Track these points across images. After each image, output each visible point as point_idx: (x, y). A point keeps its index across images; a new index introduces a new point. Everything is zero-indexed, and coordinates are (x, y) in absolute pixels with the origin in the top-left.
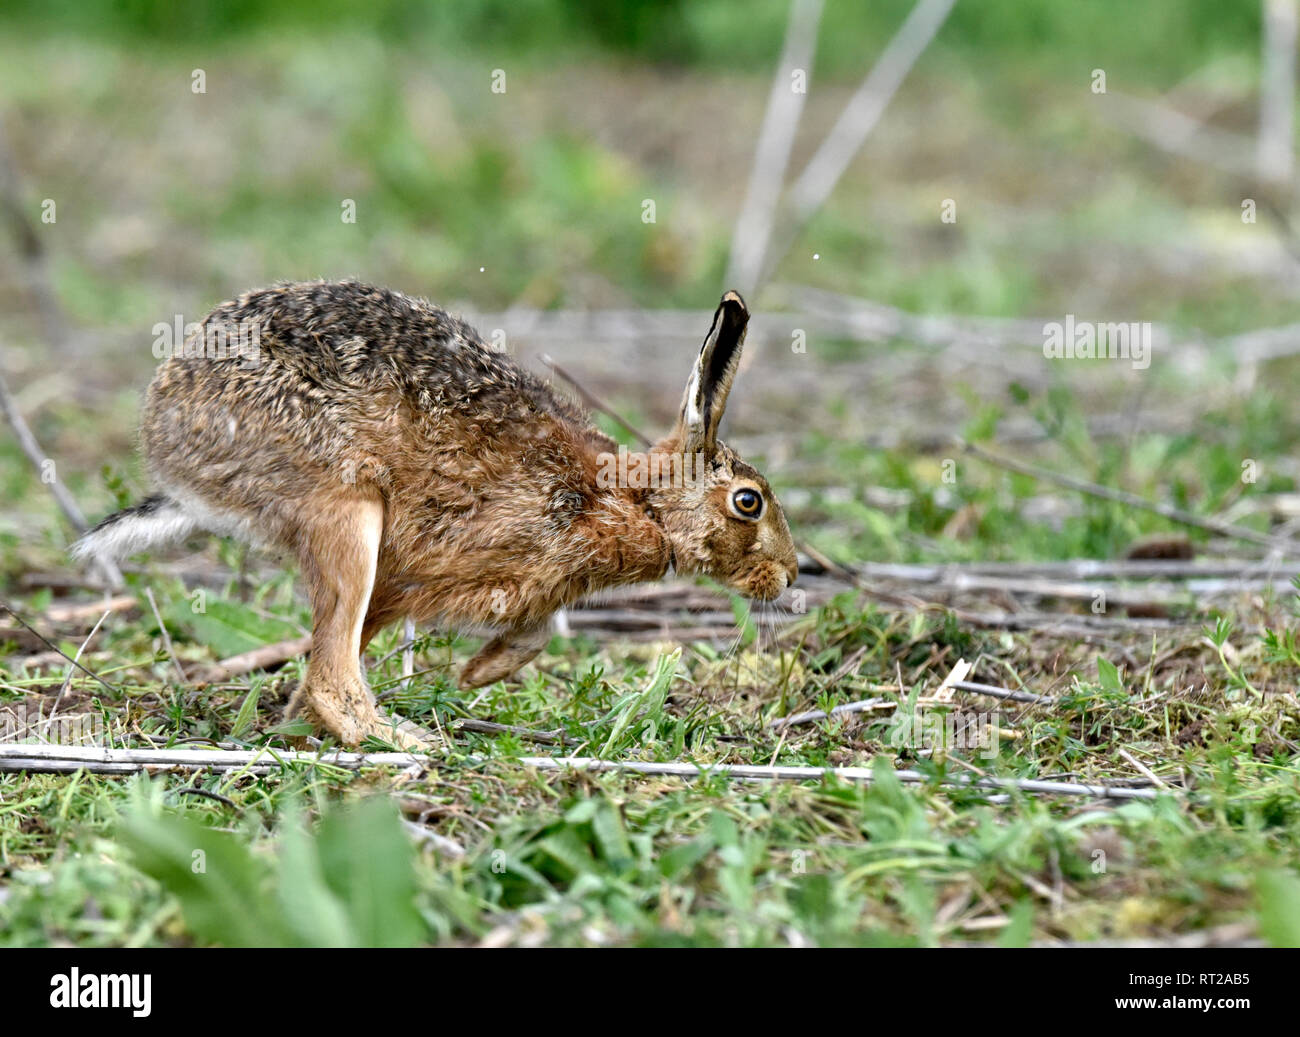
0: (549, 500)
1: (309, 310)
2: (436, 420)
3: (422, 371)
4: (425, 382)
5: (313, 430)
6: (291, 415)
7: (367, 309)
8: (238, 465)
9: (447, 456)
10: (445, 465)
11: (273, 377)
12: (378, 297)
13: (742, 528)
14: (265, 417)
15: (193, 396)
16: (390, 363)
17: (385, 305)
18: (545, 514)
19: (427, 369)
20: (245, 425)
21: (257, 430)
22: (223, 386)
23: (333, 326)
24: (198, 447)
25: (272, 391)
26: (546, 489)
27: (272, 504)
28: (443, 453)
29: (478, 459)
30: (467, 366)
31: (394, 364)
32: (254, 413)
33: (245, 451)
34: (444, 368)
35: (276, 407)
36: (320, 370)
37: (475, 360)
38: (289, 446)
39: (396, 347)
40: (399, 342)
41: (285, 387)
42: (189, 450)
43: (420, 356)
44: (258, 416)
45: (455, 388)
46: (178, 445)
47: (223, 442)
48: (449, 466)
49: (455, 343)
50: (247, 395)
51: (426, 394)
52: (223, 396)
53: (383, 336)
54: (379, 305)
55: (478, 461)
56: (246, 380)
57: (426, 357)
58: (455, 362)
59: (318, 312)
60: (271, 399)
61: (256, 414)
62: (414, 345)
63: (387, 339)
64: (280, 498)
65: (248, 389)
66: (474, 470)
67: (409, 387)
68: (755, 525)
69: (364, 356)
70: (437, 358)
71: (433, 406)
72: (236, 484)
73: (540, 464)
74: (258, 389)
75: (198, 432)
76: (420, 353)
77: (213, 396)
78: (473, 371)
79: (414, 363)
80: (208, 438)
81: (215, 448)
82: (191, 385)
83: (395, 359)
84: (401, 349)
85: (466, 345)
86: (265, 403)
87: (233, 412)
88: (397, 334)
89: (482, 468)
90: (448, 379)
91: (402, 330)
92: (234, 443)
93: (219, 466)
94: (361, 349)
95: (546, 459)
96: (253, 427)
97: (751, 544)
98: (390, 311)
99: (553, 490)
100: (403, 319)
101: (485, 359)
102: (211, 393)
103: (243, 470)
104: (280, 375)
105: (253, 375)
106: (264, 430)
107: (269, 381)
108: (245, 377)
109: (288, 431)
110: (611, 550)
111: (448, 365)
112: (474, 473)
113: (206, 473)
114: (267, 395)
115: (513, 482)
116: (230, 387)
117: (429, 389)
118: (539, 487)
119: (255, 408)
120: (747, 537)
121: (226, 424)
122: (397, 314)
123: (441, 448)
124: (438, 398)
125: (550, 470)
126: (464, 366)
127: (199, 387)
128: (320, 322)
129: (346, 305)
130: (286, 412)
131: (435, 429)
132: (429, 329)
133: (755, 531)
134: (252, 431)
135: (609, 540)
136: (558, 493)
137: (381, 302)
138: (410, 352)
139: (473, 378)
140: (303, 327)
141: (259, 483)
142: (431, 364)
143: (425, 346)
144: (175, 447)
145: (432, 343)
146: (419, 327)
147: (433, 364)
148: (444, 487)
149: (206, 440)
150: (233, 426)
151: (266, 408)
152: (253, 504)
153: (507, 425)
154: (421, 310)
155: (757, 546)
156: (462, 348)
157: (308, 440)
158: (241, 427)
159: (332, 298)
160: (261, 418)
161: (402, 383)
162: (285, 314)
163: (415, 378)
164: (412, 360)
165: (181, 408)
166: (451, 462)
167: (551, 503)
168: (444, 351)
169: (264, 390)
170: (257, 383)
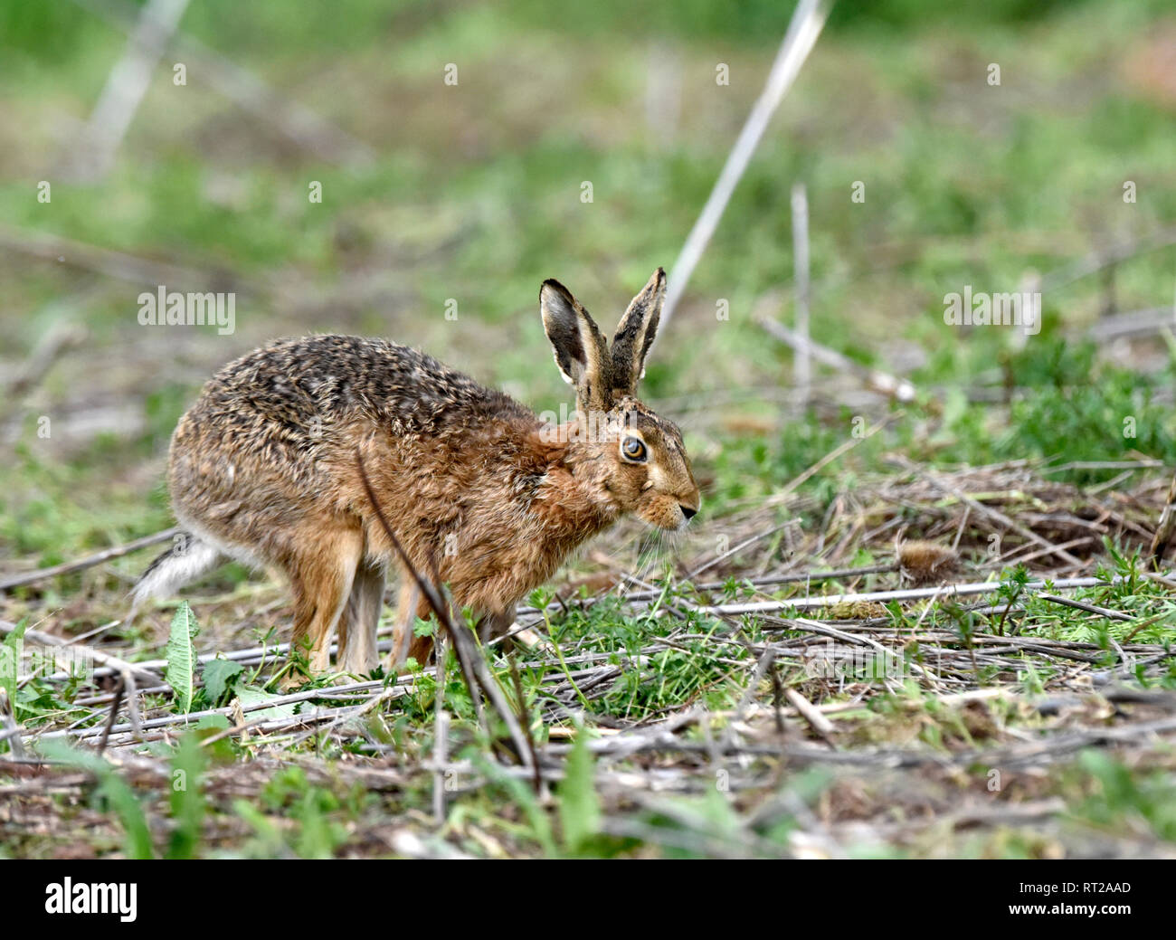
0: (511, 487)
1: (288, 361)
2: (409, 446)
3: (392, 402)
4: (396, 411)
5: (299, 469)
6: (278, 459)
7: (337, 355)
8: (238, 504)
9: (424, 480)
10: (426, 489)
11: (259, 430)
12: (347, 345)
13: (633, 470)
14: (257, 461)
15: (199, 445)
16: (362, 399)
17: (353, 351)
18: (510, 500)
19: (396, 398)
20: (242, 469)
21: (251, 471)
22: (220, 438)
23: (309, 370)
24: (206, 489)
25: (260, 442)
26: (507, 479)
27: (269, 534)
28: (421, 477)
29: (451, 474)
30: (431, 390)
31: (366, 399)
32: (247, 459)
33: (244, 491)
34: (412, 396)
35: (265, 454)
36: (299, 415)
37: (435, 385)
38: (280, 483)
39: (367, 383)
40: (368, 378)
41: (270, 437)
42: (198, 492)
43: (389, 387)
44: (251, 461)
45: (423, 414)
46: (190, 488)
47: (224, 483)
48: (429, 488)
49: (418, 373)
50: (240, 446)
51: (398, 423)
52: (222, 446)
53: (354, 373)
54: (348, 351)
55: (451, 476)
56: (239, 432)
57: (395, 387)
58: (420, 387)
59: (297, 361)
60: (260, 449)
61: (249, 460)
62: (382, 378)
63: (357, 376)
64: (276, 528)
65: (241, 441)
66: (450, 484)
67: (382, 417)
68: (645, 467)
69: (336, 397)
70: (405, 385)
71: (406, 433)
72: (239, 520)
73: (498, 460)
74: (249, 441)
75: (204, 477)
76: (388, 384)
77: (215, 446)
78: (436, 393)
79: (384, 395)
80: (212, 482)
81: (218, 491)
82: (197, 436)
83: (366, 394)
84: (370, 384)
85: (425, 375)
86: (255, 451)
87: (231, 460)
88: (367, 371)
89: (456, 481)
90: (416, 407)
91: (370, 367)
92: (234, 485)
93: (223, 506)
94: (332, 391)
95: (503, 454)
96: (246, 470)
97: (643, 483)
98: (358, 354)
99: (513, 477)
100: (370, 359)
101: (443, 384)
102: (212, 443)
103: (244, 507)
104: (265, 428)
105: (244, 427)
106: (257, 472)
107: (257, 434)
108: (237, 430)
109: (277, 471)
110: (558, 516)
111: (414, 391)
112: (450, 487)
113: (213, 513)
114: (256, 445)
115: (480, 485)
116: (226, 437)
117: (400, 418)
118: (500, 481)
119: (247, 454)
120: (638, 478)
121: (226, 470)
122: (364, 355)
123: (418, 473)
124: (409, 425)
125: (507, 463)
126: (429, 392)
127: (203, 437)
128: (298, 369)
129: (320, 353)
130: (273, 458)
131: (410, 455)
132: (394, 365)
133: (646, 473)
134: (247, 474)
135: (552, 508)
136: (517, 479)
137: (350, 349)
138: (379, 385)
139: (437, 400)
140: (284, 375)
141: (259, 518)
142: (400, 393)
143: (392, 377)
144: (188, 489)
145: (397, 375)
146: (386, 363)
147: (401, 392)
148: (430, 506)
149: (211, 483)
150: (231, 470)
151: (257, 454)
152: (253, 536)
153: (468, 435)
154: (384, 352)
155: (649, 484)
156: (423, 377)
157: (296, 476)
158: (238, 470)
159: (309, 350)
160: (254, 462)
161: (375, 415)
162: (270, 365)
163: (386, 409)
164: (382, 392)
165: (191, 456)
166: (429, 485)
167: (513, 489)
168: (409, 380)
169: (253, 442)
170: (247, 436)
